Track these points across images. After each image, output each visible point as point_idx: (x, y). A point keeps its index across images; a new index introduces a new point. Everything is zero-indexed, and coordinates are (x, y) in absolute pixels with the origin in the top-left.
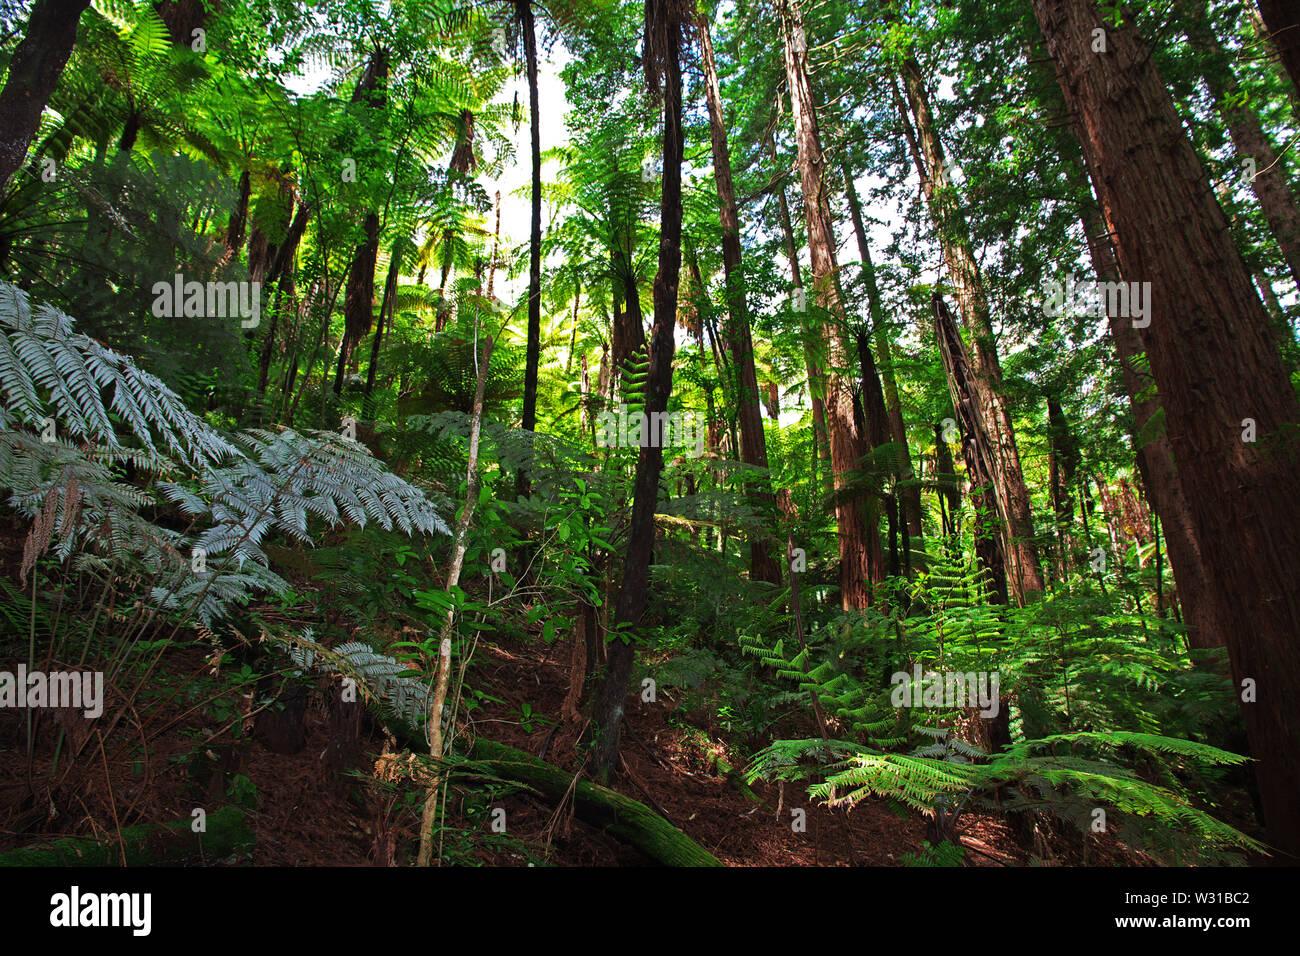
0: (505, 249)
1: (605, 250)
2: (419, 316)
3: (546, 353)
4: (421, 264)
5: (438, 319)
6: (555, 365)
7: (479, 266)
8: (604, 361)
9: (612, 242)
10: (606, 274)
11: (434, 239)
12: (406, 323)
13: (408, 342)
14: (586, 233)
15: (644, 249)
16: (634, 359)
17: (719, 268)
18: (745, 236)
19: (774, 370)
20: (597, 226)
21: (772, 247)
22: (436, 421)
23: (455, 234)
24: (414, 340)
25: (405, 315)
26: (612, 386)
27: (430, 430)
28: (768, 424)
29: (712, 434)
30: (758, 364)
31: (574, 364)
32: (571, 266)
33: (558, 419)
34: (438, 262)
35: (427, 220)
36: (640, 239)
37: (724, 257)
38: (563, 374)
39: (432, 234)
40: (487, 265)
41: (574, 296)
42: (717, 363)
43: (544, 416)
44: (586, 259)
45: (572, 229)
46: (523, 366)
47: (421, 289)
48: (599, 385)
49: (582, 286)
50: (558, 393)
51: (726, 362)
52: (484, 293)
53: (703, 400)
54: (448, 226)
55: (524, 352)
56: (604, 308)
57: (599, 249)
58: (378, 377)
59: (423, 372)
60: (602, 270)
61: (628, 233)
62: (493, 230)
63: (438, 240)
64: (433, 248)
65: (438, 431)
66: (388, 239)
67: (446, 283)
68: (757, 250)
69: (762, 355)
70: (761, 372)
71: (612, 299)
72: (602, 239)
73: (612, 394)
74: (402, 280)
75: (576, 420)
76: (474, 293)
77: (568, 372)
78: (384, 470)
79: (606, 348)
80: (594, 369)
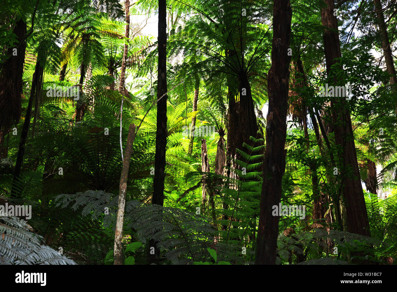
0: (136, 50)
1: (221, 49)
2: (61, 108)
3: (172, 138)
4: (62, 64)
5: (78, 110)
6: (179, 148)
7: (112, 64)
8: (220, 144)
9: (226, 42)
10: (222, 70)
11: (74, 42)
12: (49, 114)
13: (52, 130)
14: (204, 35)
15: (254, 46)
16: (251, 143)
17: (321, 62)
18: (343, 32)
19: (372, 150)
20: (214, 29)
21: (367, 41)
22: (80, 199)
23: (92, 37)
24: (57, 128)
25: (49, 108)
26: (229, 165)
27: (75, 207)
28: (368, 198)
29: (317, 207)
30: (357, 145)
31: (195, 148)
32: (192, 64)
33: (183, 195)
34: (77, 61)
35: (68, 25)
36: (252, 39)
37: (325, 52)
38: (185, 156)
39: (72, 37)
40: (119, 64)
41: (194, 89)
42: (320, 144)
43: (170, 192)
44: (205, 57)
45: (193, 31)
46: (152, 149)
47: (62, 85)
48: (216, 164)
49: (202, 81)
50: (182, 173)
51: (328, 143)
52: (117, 87)
53: (308, 177)
54: (86, 31)
55: (153, 137)
56: (221, 99)
57: (215, 48)
58: (26, 160)
59: (66, 157)
60: (218, 67)
61: (241, 34)
62: (124, 34)
63: (78, 43)
64: (73, 50)
65: (81, 208)
66: (35, 42)
67: (85, 80)
68: (354, 43)
69: (360, 136)
70: (360, 152)
71: (227, 91)
72: (219, 41)
73: (229, 173)
74: (47, 77)
75: (197, 196)
76: (108, 88)
77: (189, 154)
78: (42, 243)
79: (222, 133)
80: (212, 151)
